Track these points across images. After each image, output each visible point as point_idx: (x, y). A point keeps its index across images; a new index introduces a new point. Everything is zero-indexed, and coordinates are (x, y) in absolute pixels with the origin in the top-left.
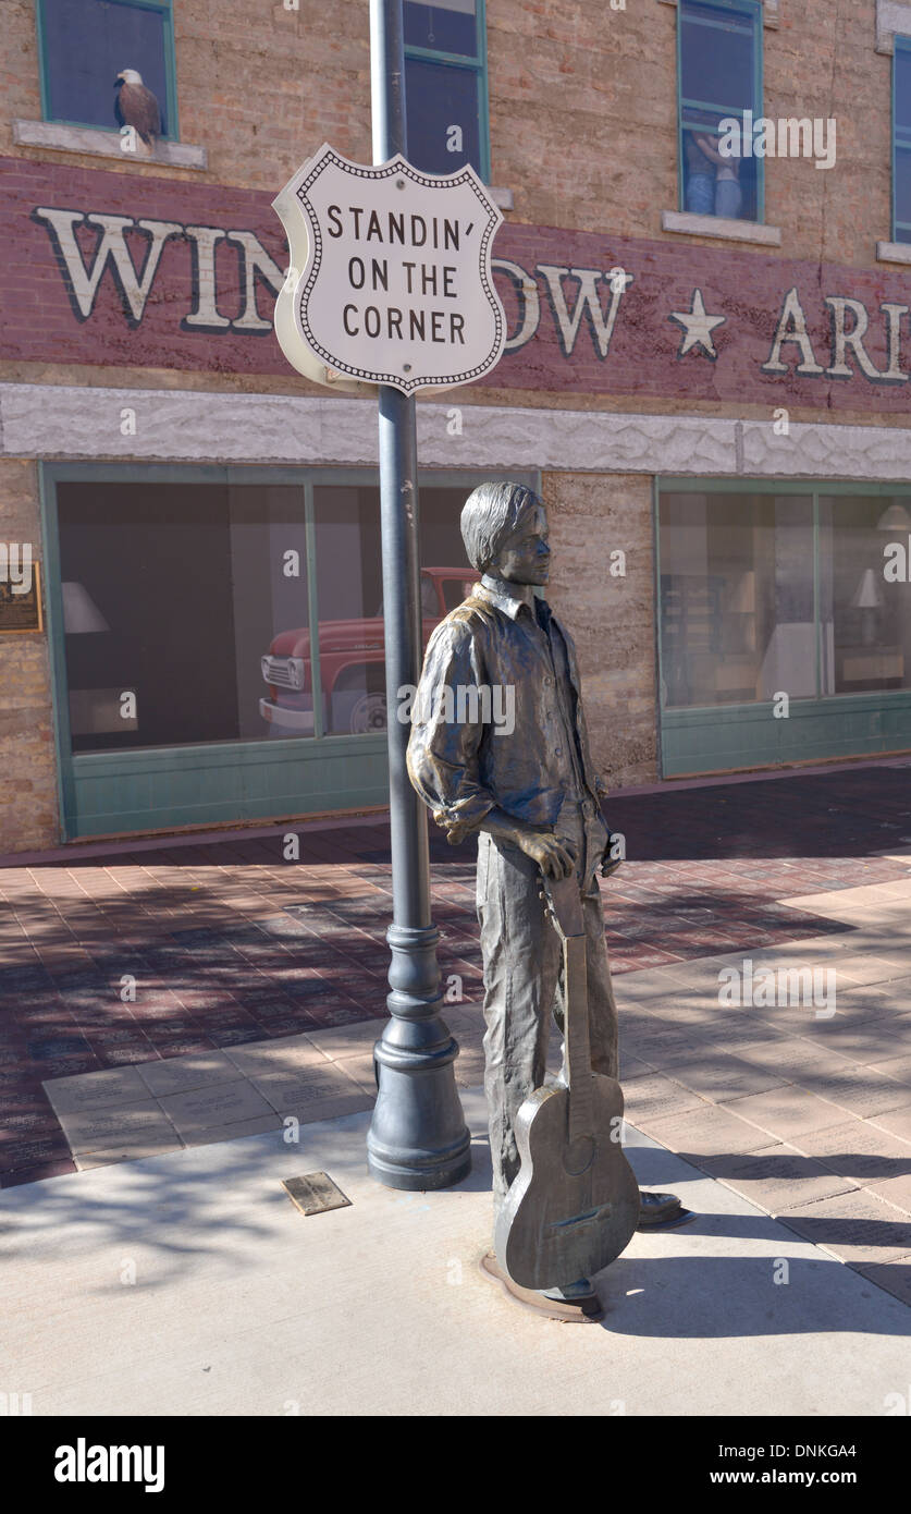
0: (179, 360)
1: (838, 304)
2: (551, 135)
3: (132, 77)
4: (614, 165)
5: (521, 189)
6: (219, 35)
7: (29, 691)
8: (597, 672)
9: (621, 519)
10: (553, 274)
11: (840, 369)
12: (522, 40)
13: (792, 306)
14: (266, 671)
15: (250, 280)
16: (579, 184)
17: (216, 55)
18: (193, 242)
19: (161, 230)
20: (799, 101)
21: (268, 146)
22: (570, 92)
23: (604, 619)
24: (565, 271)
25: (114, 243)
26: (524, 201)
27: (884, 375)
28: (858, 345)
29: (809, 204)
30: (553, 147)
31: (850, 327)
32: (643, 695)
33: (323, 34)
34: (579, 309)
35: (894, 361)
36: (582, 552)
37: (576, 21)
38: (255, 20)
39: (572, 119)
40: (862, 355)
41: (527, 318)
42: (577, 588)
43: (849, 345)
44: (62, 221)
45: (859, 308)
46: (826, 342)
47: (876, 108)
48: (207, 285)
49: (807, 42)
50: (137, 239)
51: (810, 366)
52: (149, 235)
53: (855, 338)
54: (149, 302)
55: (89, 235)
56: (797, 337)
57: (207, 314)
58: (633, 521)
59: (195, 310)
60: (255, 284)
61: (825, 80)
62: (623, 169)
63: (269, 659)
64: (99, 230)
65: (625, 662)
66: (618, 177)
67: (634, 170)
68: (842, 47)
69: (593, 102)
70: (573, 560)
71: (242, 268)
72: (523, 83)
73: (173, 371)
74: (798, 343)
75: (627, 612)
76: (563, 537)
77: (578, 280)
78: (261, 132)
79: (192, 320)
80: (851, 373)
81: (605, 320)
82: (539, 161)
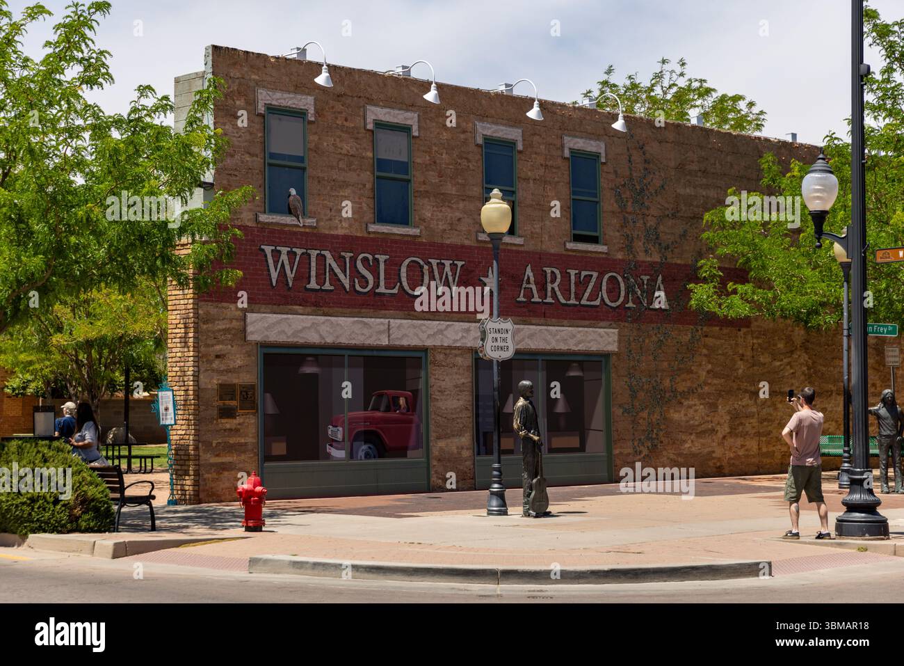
0: (303, 303)
1: (548, 270)
2: (434, 204)
3: (293, 191)
4: (458, 214)
5: (423, 227)
6: (320, 175)
7: (251, 435)
8: (449, 438)
9: (459, 369)
10: (434, 262)
11: (549, 300)
12: (424, 166)
13: (529, 272)
14: (330, 433)
15: (327, 270)
16: (445, 224)
17: (319, 182)
18: (309, 255)
19: (299, 251)
20: (531, 182)
21: (335, 216)
22: (441, 185)
23: (452, 414)
24: (439, 261)
25: (284, 257)
26: (424, 232)
27: (568, 302)
28: (557, 289)
29: (535, 226)
30: (435, 209)
31: (553, 281)
32: (467, 449)
33: (355, 170)
34: (444, 277)
35: (573, 296)
36: (444, 383)
37: (444, 156)
38: (332, 167)
39: (442, 197)
40: (558, 293)
41: (425, 282)
42: (441, 399)
43: (553, 289)
44: (268, 249)
45: (557, 272)
46: (542, 288)
47: (563, 182)
48: (313, 273)
49: (534, 156)
50: (292, 255)
51: (536, 299)
52: (295, 254)
53: (556, 285)
54: (295, 279)
55: (276, 254)
56: (531, 286)
57: (313, 284)
58: (464, 370)
59: (309, 283)
60: (329, 272)
61: (541, 172)
62: (461, 216)
63: (331, 427)
64: (280, 252)
65: (460, 433)
66: (459, 220)
67: (465, 216)
68: (548, 157)
69: (450, 189)
70: (440, 387)
71: (325, 264)
72: (424, 183)
73: (301, 307)
74: (531, 289)
75: (461, 411)
76: (437, 377)
77: (443, 264)
78: (333, 211)
79: (308, 286)
80: (553, 301)
81: (454, 281)
82: (430, 215)
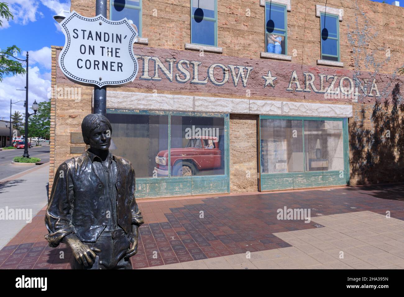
0: (139, 86)
1: (307, 74)
2: (233, 35)
3: (131, 22)
4: (248, 42)
5: (225, 48)
6: (152, 14)
8: (242, 163)
9: (249, 125)
10: (232, 67)
11: (307, 90)
12: (226, 14)
14: (157, 160)
15: (157, 68)
16: (240, 46)
17: (152, 18)
18: (143, 60)
20: (296, 27)
21: (163, 38)
22: (237, 25)
23: (244, 150)
24: (236, 66)
26: (225, 50)
27: (319, 91)
28: (312, 84)
29: (299, 50)
30: (233, 38)
31: (310, 80)
32: (254, 169)
33: (177, 13)
34: (239, 75)
35: (322, 88)
36: (239, 133)
37: (239, 10)
38: (161, 11)
39: (238, 31)
40: (313, 86)
41: (226, 77)
42: (237, 142)
43: (310, 84)
45: (312, 75)
46: (303, 83)
47: (317, 29)
48: (146, 69)
49: (298, 14)
51: (299, 89)
53: (311, 82)
56: (296, 82)
57: (146, 76)
58: (252, 126)
59: (143, 75)
60: (158, 69)
61: (303, 22)
62: (250, 43)
63: (158, 157)
65: (249, 160)
66: (249, 45)
67: (254, 43)
68: (307, 15)
69: (243, 28)
70: (236, 135)
71: (155, 65)
72: (226, 24)
73: (137, 89)
74: (296, 84)
75: (250, 148)
76: (233, 129)
77: (239, 68)
78: (161, 35)
79: (143, 77)
80: (310, 91)
81: (246, 78)
82: (230, 41)
